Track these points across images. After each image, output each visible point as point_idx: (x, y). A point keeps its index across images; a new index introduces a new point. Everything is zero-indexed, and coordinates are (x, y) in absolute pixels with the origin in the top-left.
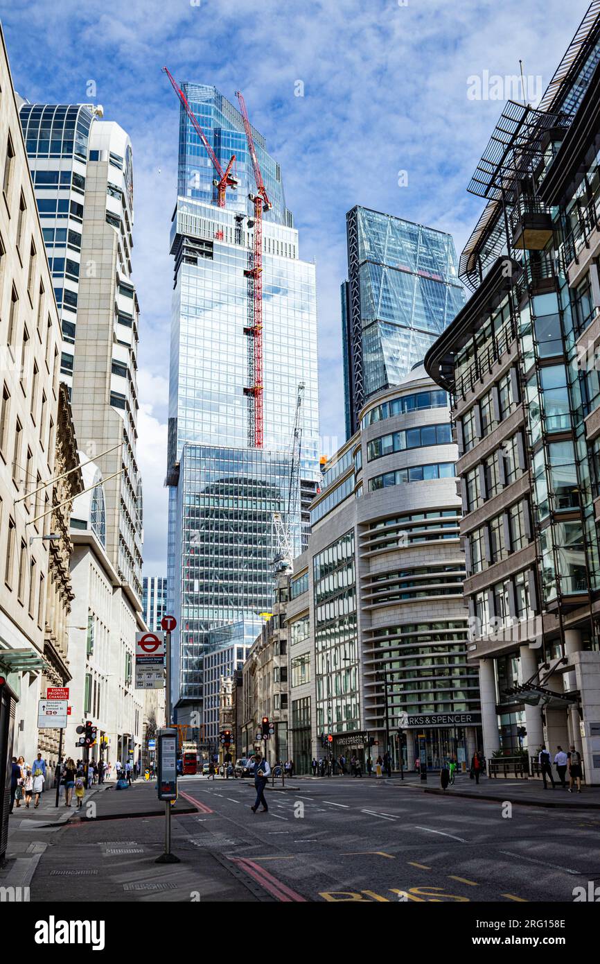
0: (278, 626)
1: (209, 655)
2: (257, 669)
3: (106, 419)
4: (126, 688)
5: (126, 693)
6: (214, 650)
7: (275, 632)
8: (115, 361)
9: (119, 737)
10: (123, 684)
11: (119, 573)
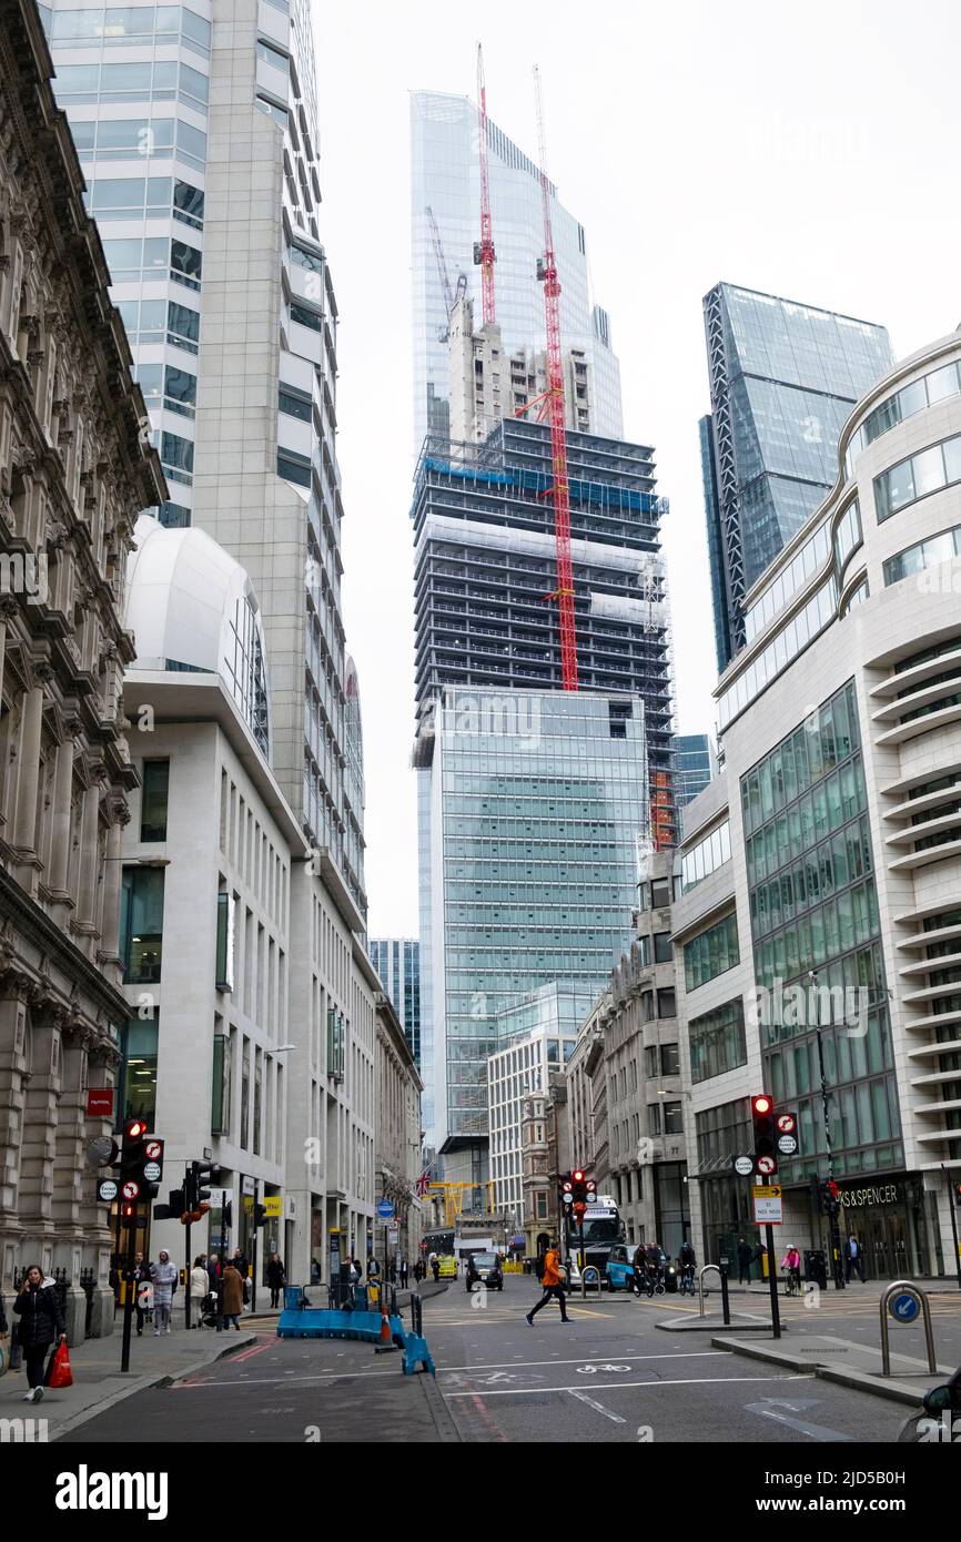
0: (653, 960)
1: (498, 1055)
2: (604, 1056)
3: (268, 502)
4: (329, 1089)
5: (332, 1102)
6: (506, 1047)
7: (645, 973)
8: (286, 386)
9: (316, 1198)
10: (322, 1080)
11: (307, 831)
